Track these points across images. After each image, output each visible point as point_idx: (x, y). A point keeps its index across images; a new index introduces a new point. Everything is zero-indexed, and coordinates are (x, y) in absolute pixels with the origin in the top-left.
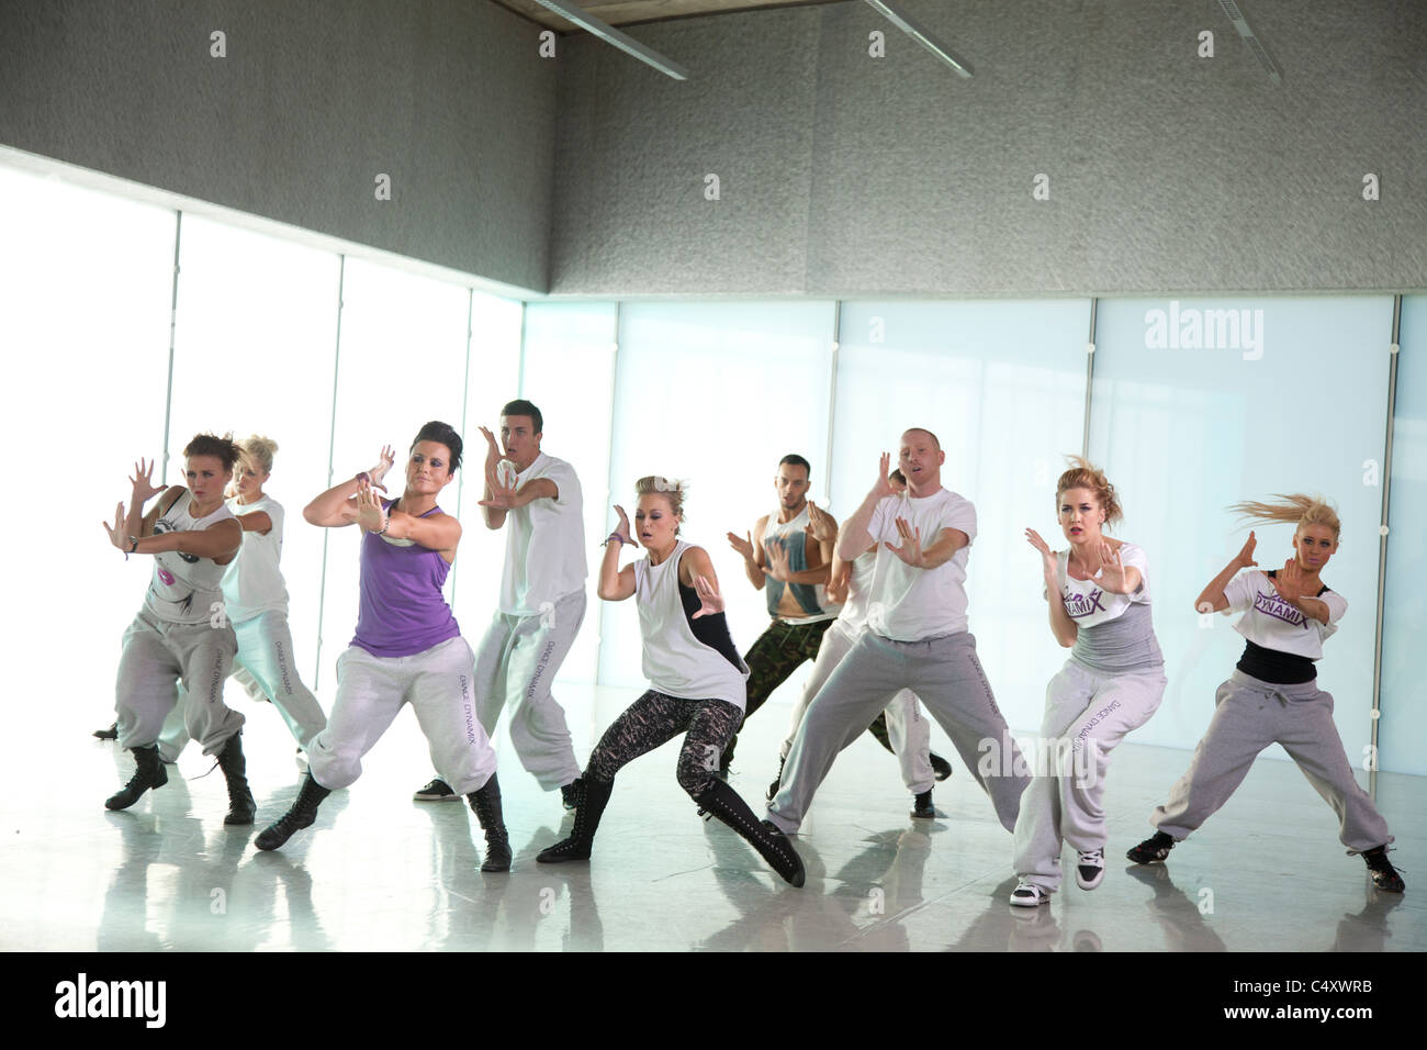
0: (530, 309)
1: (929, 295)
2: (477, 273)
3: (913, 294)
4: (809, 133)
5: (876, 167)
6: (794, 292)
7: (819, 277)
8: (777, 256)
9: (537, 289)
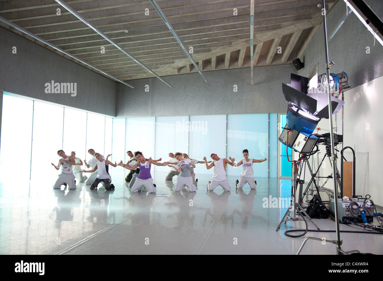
0: (114, 119)
1: (168, 116)
2: (106, 114)
3: (166, 116)
4: (151, 95)
5: (160, 99)
6: (149, 116)
7: (153, 114)
8: (147, 111)
9: (114, 116)
